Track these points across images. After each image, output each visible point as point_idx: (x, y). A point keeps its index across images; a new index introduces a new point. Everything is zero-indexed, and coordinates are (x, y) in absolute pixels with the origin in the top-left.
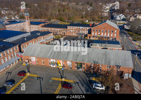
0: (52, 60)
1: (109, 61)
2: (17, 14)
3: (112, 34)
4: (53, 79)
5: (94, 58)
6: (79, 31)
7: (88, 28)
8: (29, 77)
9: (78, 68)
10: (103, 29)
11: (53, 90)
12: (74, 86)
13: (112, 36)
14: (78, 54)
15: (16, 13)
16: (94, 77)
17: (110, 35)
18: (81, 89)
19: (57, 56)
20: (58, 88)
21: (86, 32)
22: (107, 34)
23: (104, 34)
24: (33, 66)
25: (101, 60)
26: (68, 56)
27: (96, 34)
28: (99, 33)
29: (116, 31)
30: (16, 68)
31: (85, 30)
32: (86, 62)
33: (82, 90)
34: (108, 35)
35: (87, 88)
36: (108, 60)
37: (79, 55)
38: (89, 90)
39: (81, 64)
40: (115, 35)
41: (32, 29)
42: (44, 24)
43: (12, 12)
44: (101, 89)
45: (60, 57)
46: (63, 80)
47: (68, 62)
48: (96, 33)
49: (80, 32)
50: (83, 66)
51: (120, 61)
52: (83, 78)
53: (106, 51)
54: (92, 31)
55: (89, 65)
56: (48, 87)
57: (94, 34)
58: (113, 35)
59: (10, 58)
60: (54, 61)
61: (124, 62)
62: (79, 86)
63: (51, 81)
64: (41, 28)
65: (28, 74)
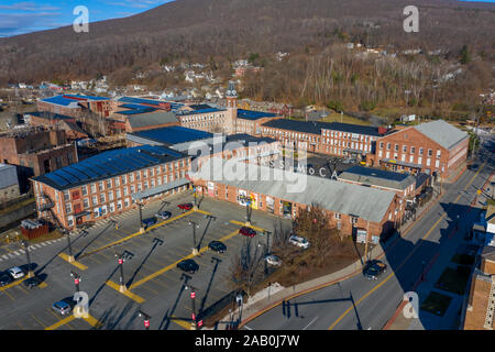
0: (241, 192)
2: (223, 84)
3: (429, 160)
6: (349, 145)
7: (371, 138)
8: (195, 213)
9: (285, 213)
10: (405, 143)
13: (428, 164)
15: (220, 79)
17: (424, 161)
21: (367, 149)
22: (416, 159)
23: (408, 158)
24: (209, 200)
27: (388, 156)
28: (396, 155)
29: (439, 153)
31: (364, 144)
32: (298, 202)
34: (420, 162)
39: (290, 204)
40: (437, 162)
41: (238, 128)
42: (271, 119)
43: (211, 79)
44: (301, 245)
47: (268, 199)
48: (388, 153)
49: (352, 147)
50: (294, 209)
54: (379, 146)
57: (384, 155)
58: (433, 163)
64: (261, 128)
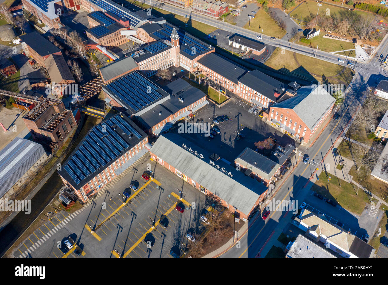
1: (231, 198)
4: (173, 194)
5: (218, 187)
11: (168, 207)
12: (187, 210)
14: (205, 174)
16: (212, 206)
18: (191, 216)
19: (184, 168)
20: (172, 207)
25: (224, 193)
26: (195, 174)
30: (142, 164)
33: (190, 218)
35: (197, 217)
36: (230, 196)
37: (206, 177)
38: (197, 220)
45: (186, 170)
46: (181, 199)
51: (241, 204)
52: (200, 203)
53: (235, 185)
55: (211, 193)
56: (164, 203)
59: (137, 152)
60: (180, 172)
61: (243, 205)
62: (191, 212)
63: (169, 196)
65: (152, 179)
